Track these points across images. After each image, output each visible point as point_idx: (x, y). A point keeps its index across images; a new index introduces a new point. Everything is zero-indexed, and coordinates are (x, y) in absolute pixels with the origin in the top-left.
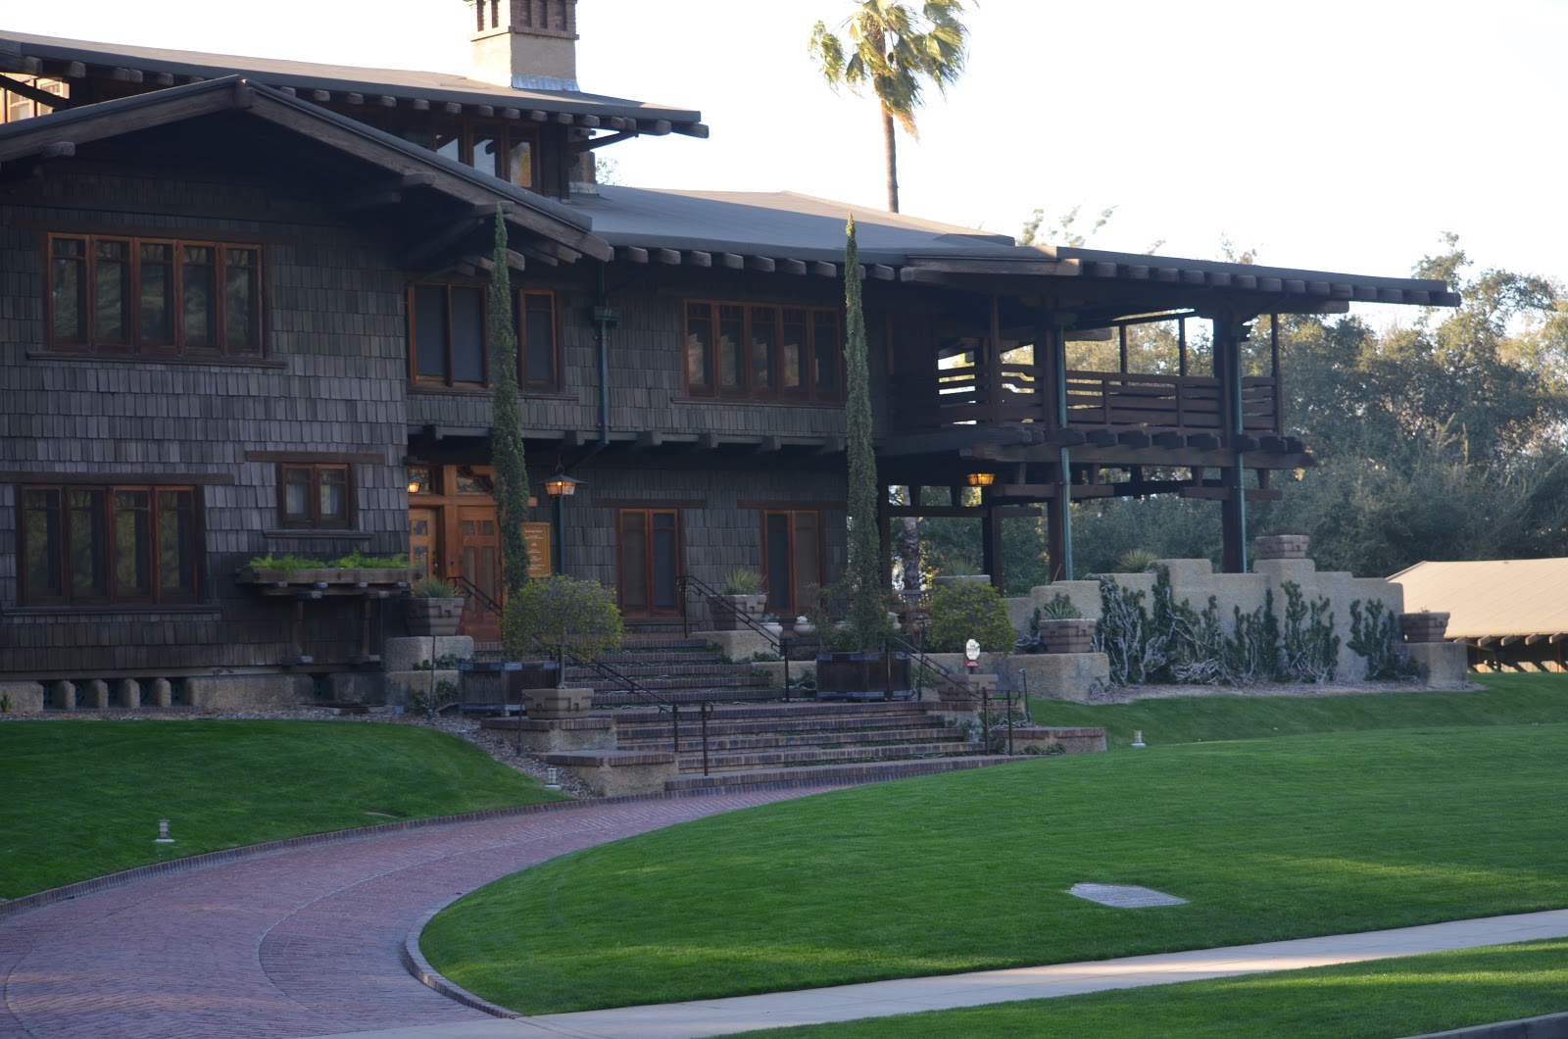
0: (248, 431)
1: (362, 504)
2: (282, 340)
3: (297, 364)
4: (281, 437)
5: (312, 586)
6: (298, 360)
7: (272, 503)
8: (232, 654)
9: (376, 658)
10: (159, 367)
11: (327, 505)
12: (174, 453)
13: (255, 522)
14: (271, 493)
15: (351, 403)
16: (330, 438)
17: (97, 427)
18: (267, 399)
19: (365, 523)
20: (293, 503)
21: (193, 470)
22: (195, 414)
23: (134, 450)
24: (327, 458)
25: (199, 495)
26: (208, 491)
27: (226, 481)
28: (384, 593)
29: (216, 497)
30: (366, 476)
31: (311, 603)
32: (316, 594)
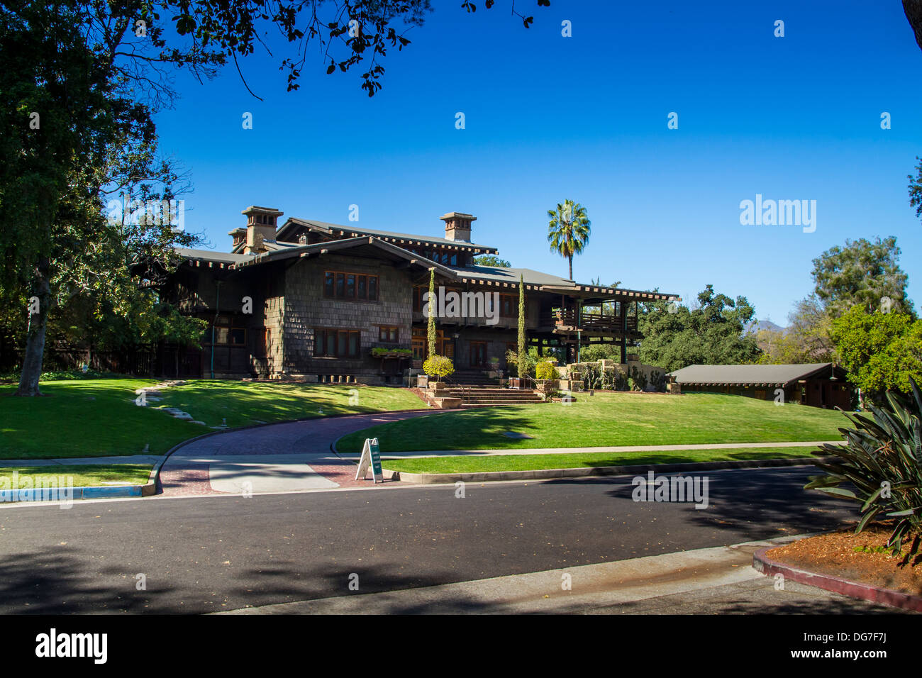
0: (372, 319)
1: (400, 337)
2: (382, 298)
3: (386, 304)
4: (380, 321)
5: (386, 356)
6: (386, 303)
7: (378, 336)
8: (366, 371)
9: (401, 373)
10: (351, 303)
11: (392, 336)
12: (354, 323)
13: (373, 340)
14: (377, 334)
15: (399, 314)
16: (392, 321)
17: (336, 316)
18: (377, 312)
19: (401, 342)
20: (383, 336)
21: (359, 327)
22: (360, 314)
23: (344, 322)
24: (391, 326)
25: (359, 333)
26: (362, 332)
27: (367, 330)
28: (403, 358)
29: (363, 334)
30: (402, 331)
31: (385, 360)
32: (386, 358)
